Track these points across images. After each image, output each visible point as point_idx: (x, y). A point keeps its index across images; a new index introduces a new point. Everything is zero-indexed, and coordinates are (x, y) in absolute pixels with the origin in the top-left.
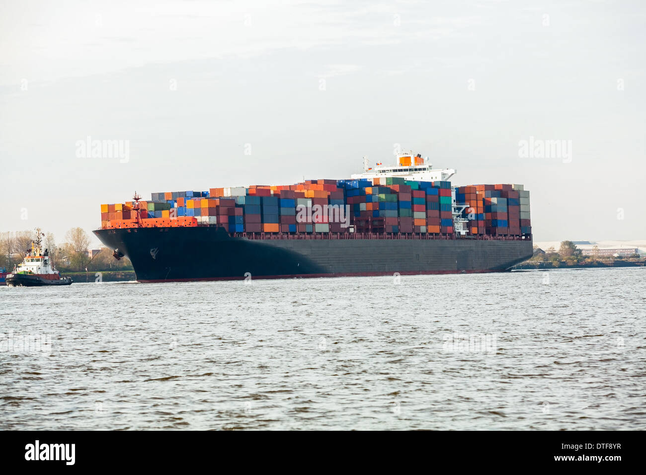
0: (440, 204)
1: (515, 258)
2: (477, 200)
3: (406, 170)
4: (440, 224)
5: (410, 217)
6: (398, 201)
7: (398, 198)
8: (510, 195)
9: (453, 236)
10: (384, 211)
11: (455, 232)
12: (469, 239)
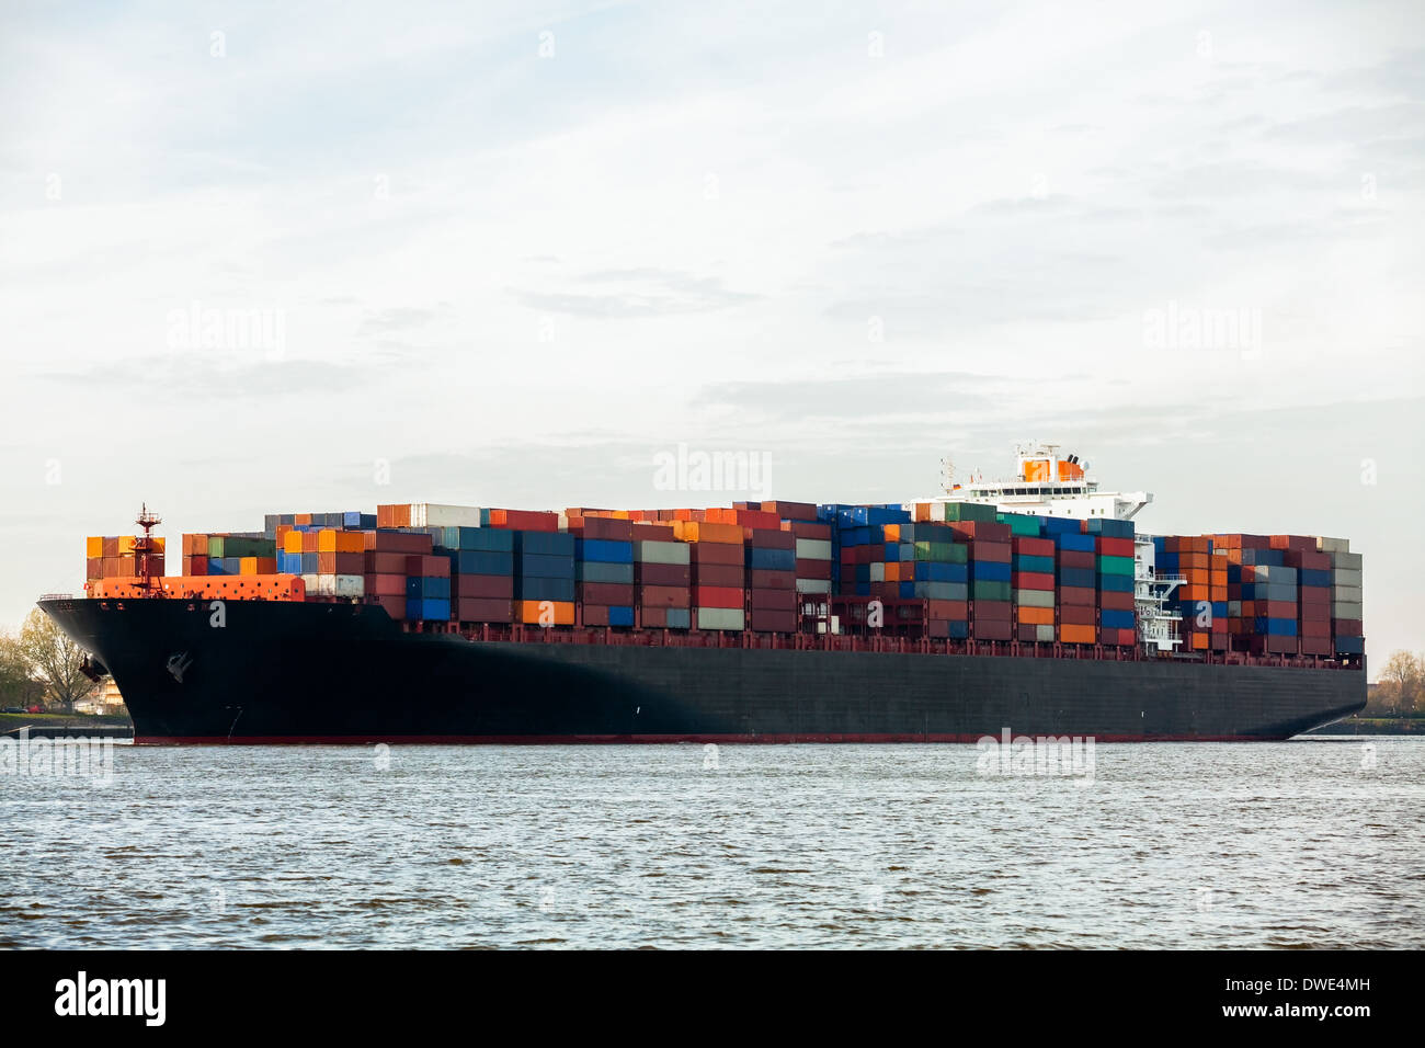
0: (1098, 575)
1: (1312, 711)
2: (1210, 570)
3: (1033, 491)
4: (1098, 623)
5: (1005, 601)
6: (971, 562)
7: (971, 552)
8: (1307, 562)
9: (1136, 651)
10: (925, 583)
11: (1144, 643)
12: (1184, 660)
